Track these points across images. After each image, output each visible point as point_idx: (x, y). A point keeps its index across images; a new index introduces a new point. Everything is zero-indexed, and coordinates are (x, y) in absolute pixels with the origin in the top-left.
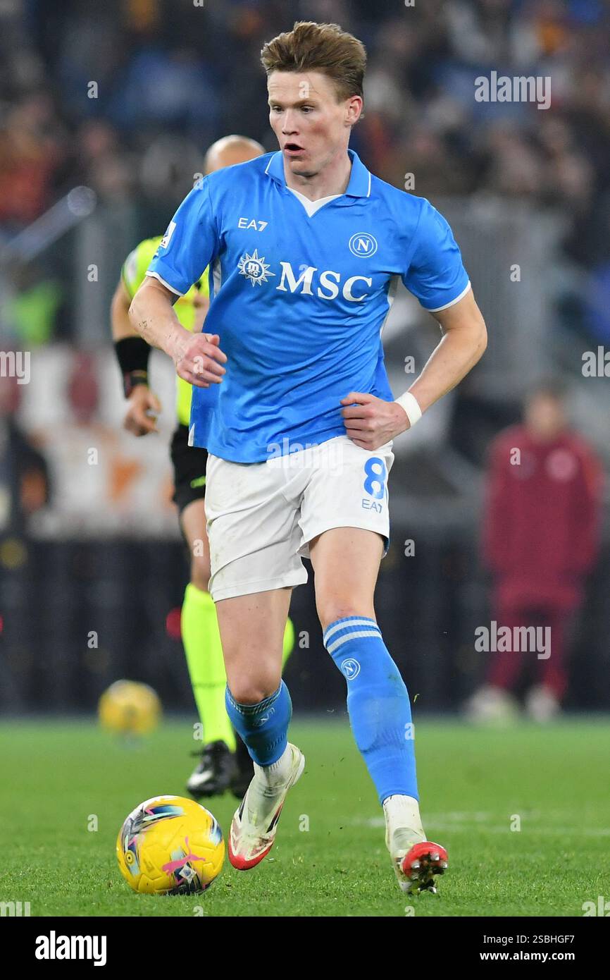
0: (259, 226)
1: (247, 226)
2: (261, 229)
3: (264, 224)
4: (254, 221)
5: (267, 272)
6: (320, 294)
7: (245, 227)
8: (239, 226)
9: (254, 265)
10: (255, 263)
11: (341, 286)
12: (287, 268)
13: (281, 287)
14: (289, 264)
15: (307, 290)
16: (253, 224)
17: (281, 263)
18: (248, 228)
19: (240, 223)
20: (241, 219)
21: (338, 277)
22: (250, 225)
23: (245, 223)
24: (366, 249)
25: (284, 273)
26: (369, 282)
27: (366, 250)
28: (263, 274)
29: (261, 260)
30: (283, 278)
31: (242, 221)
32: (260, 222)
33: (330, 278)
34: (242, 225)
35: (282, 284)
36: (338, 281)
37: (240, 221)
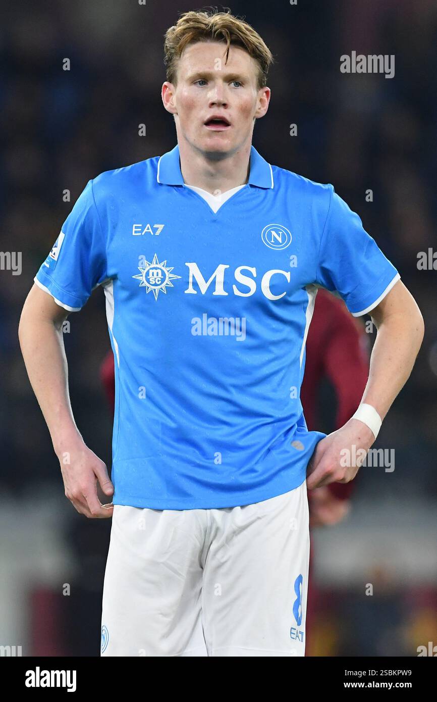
0: (155, 230)
1: (141, 232)
2: (158, 233)
3: (160, 227)
4: (148, 225)
5: (171, 276)
6: (237, 292)
7: (140, 234)
8: (134, 234)
9: (155, 271)
10: (156, 268)
11: (258, 281)
12: (194, 269)
13: (191, 290)
14: (195, 264)
15: (220, 291)
16: (148, 229)
17: (186, 264)
18: (143, 234)
19: (134, 230)
20: (134, 225)
21: (253, 271)
22: (146, 230)
23: (140, 230)
24: (280, 240)
25: (191, 275)
26: (288, 275)
27: (281, 242)
28: (167, 278)
29: (162, 264)
30: (191, 280)
31: (136, 227)
32: (156, 226)
33: (245, 273)
34: (136, 232)
35: (191, 286)
36: (255, 275)
37: (134, 227)
